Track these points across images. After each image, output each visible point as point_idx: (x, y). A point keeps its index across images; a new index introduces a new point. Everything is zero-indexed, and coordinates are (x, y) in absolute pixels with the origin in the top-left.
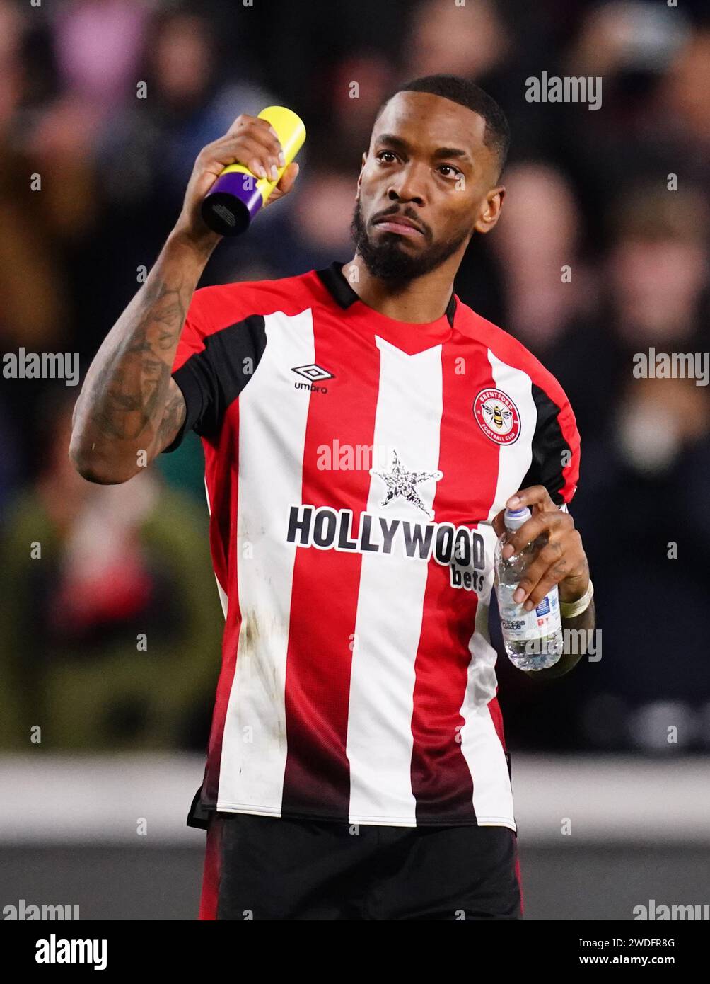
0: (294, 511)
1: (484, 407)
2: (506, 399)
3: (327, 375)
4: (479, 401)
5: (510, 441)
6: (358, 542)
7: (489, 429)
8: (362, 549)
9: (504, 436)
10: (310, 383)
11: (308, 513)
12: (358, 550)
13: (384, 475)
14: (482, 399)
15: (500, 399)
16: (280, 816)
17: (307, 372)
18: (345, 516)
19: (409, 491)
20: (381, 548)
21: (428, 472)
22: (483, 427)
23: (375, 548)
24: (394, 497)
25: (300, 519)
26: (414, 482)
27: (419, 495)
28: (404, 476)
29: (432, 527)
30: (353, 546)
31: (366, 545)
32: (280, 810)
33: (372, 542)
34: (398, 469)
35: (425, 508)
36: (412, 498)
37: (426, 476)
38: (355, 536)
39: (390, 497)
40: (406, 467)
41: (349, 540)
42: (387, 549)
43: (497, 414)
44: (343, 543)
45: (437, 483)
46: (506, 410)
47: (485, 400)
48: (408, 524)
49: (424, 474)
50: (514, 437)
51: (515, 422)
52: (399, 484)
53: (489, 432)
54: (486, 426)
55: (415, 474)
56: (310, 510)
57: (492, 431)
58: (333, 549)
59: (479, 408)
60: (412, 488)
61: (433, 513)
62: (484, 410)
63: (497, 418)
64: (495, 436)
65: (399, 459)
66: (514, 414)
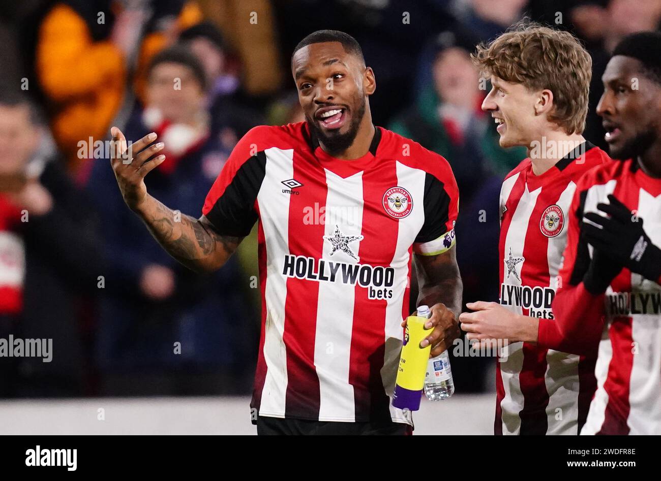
0: (287, 257)
1: (389, 199)
2: (404, 191)
3: (299, 185)
4: (386, 196)
5: (405, 215)
6: (318, 275)
7: (392, 211)
8: (319, 279)
9: (402, 213)
10: (290, 189)
11: (293, 259)
12: (317, 279)
13: (331, 239)
14: (388, 195)
15: (400, 192)
16: (284, 417)
17: (289, 183)
18: (311, 261)
19: (345, 247)
20: (329, 279)
21: (356, 236)
22: (388, 211)
23: (326, 279)
24: (336, 250)
25: (290, 262)
26: (347, 242)
27: (350, 249)
28: (342, 239)
29: (359, 266)
30: (315, 277)
31: (322, 277)
32: (284, 414)
33: (324, 275)
34: (339, 235)
35: (354, 255)
36: (347, 251)
37: (354, 238)
38: (316, 272)
39: (334, 251)
40: (343, 234)
41: (313, 274)
42: (333, 279)
43: (397, 201)
44: (310, 276)
45: (360, 242)
46: (404, 197)
47: (390, 195)
48: (345, 265)
49: (353, 237)
50: (408, 212)
51: (409, 203)
52: (339, 243)
53: (392, 213)
54: (390, 210)
55: (348, 238)
56: (294, 257)
57: (393, 212)
58: (305, 279)
59: (386, 200)
60: (346, 245)
61: (358, 258)
62: (389, 201)
63: (398, 203)
64: (396, 215)
65: (339, 230)
66: (409, 199)
